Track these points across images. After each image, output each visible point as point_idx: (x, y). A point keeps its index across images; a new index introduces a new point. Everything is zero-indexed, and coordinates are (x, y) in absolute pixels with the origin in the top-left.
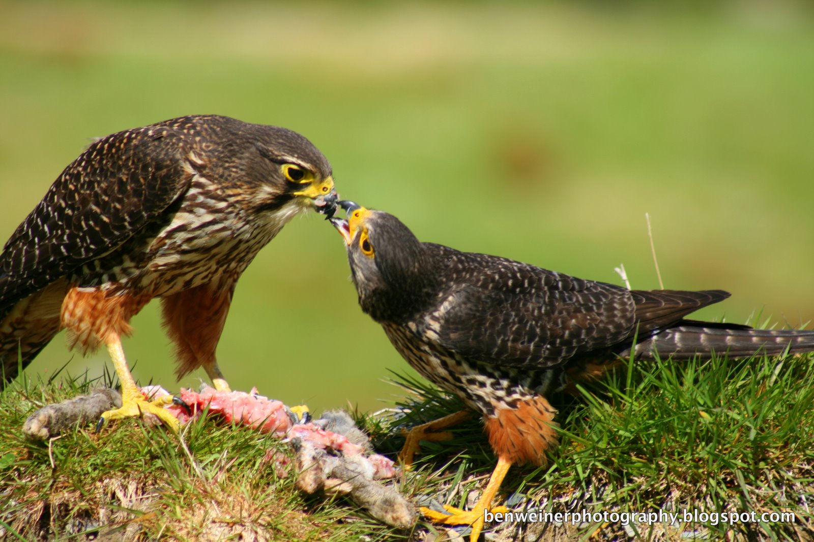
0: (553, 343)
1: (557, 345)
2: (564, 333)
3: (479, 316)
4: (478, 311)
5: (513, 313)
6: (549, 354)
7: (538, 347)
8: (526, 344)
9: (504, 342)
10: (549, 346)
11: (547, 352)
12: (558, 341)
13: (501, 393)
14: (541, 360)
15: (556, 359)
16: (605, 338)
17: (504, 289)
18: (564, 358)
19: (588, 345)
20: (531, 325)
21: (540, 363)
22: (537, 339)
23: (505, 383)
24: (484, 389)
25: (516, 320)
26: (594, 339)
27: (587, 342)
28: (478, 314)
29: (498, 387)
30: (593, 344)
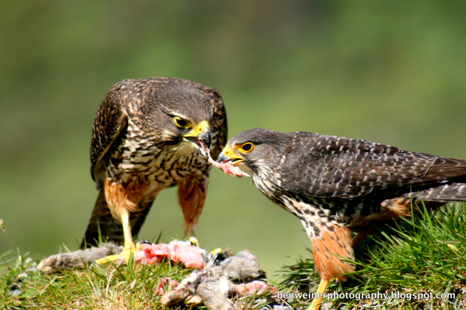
0: (354, 184)
1: (357, 185)
2: (363, 178)
3: (301, 167)
4: (301, 163)
5: (327, 165)
6: (350, 191)
7: (342, 185)
8: (333, 184)
9: (318, 182)
10: (350, 186)
11: (349, 189)
12: (358, 183)
13: (324, 220)
14: (344, 194)
15: (357, 194)
16: (397, 181)
17: (323, 150)
18: (363, 193)
19: (383, 186)
20: (339, 172)
21: (344, 196)
22: (341, 181)
23: (327, 212)
24: (314, 217)
25: (328, 169)
26: (388, 182)
27: (382, 184)
28: (300, 165)
29: (322, 215)
30: (387, 185)
